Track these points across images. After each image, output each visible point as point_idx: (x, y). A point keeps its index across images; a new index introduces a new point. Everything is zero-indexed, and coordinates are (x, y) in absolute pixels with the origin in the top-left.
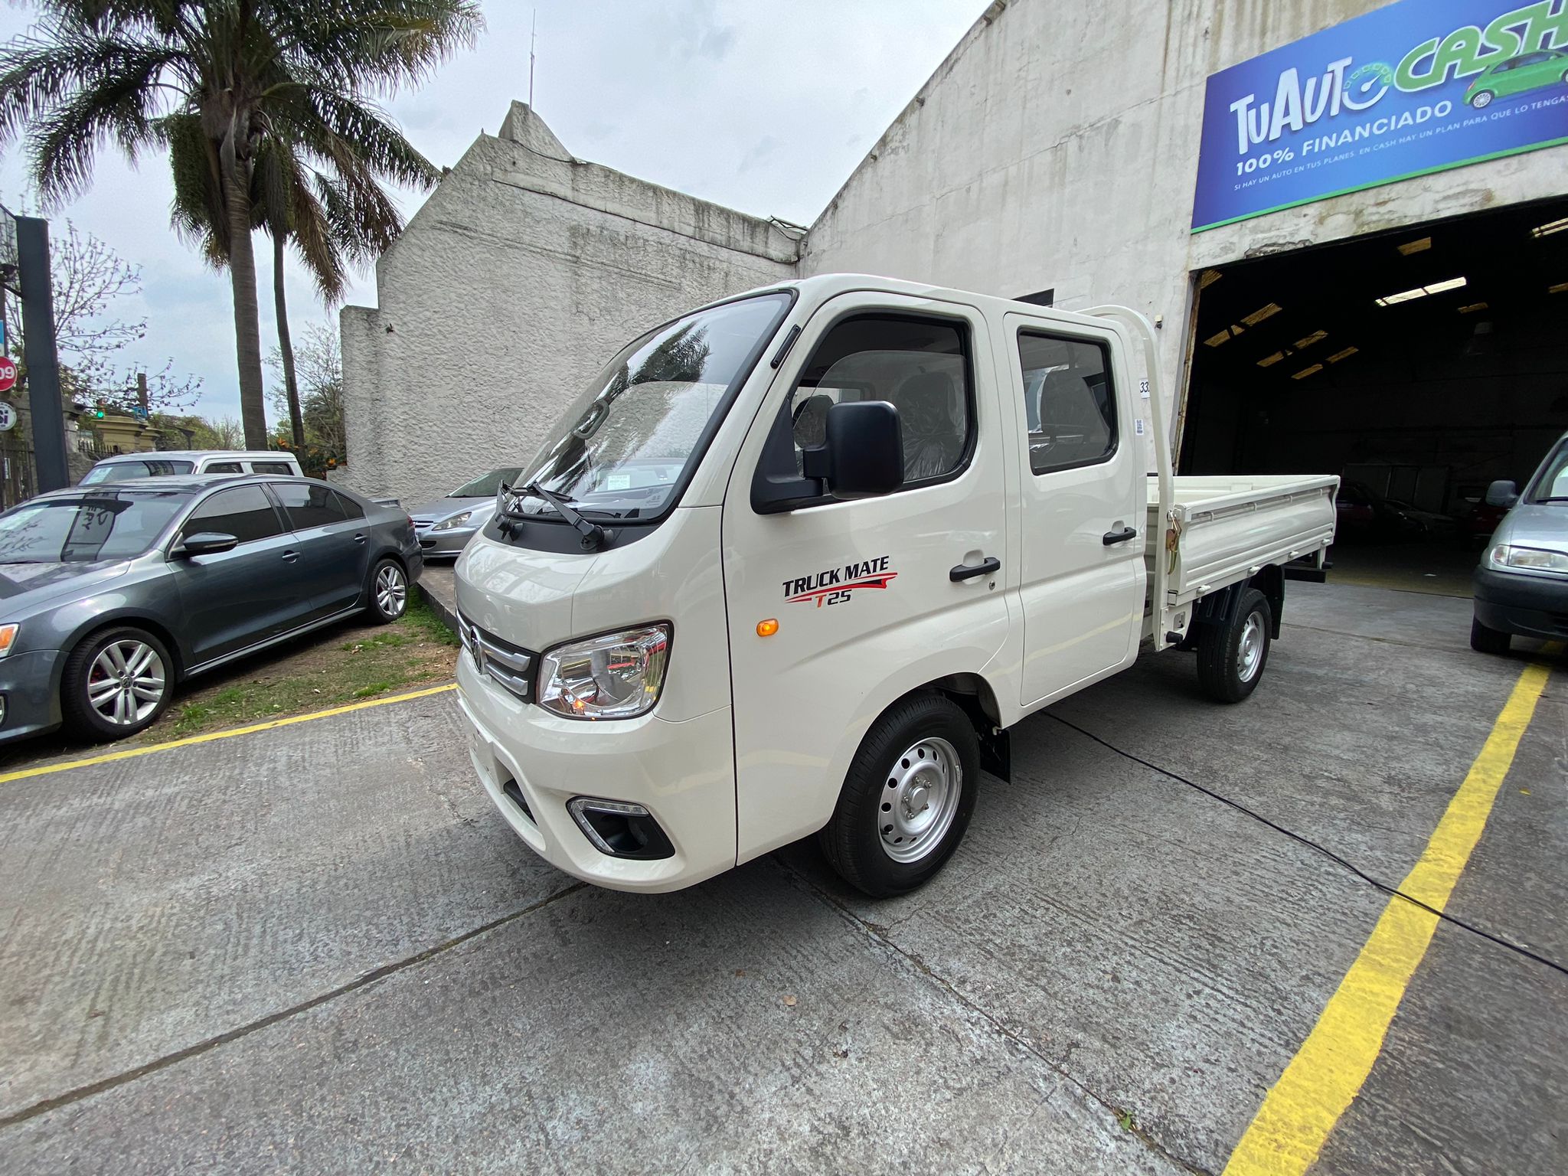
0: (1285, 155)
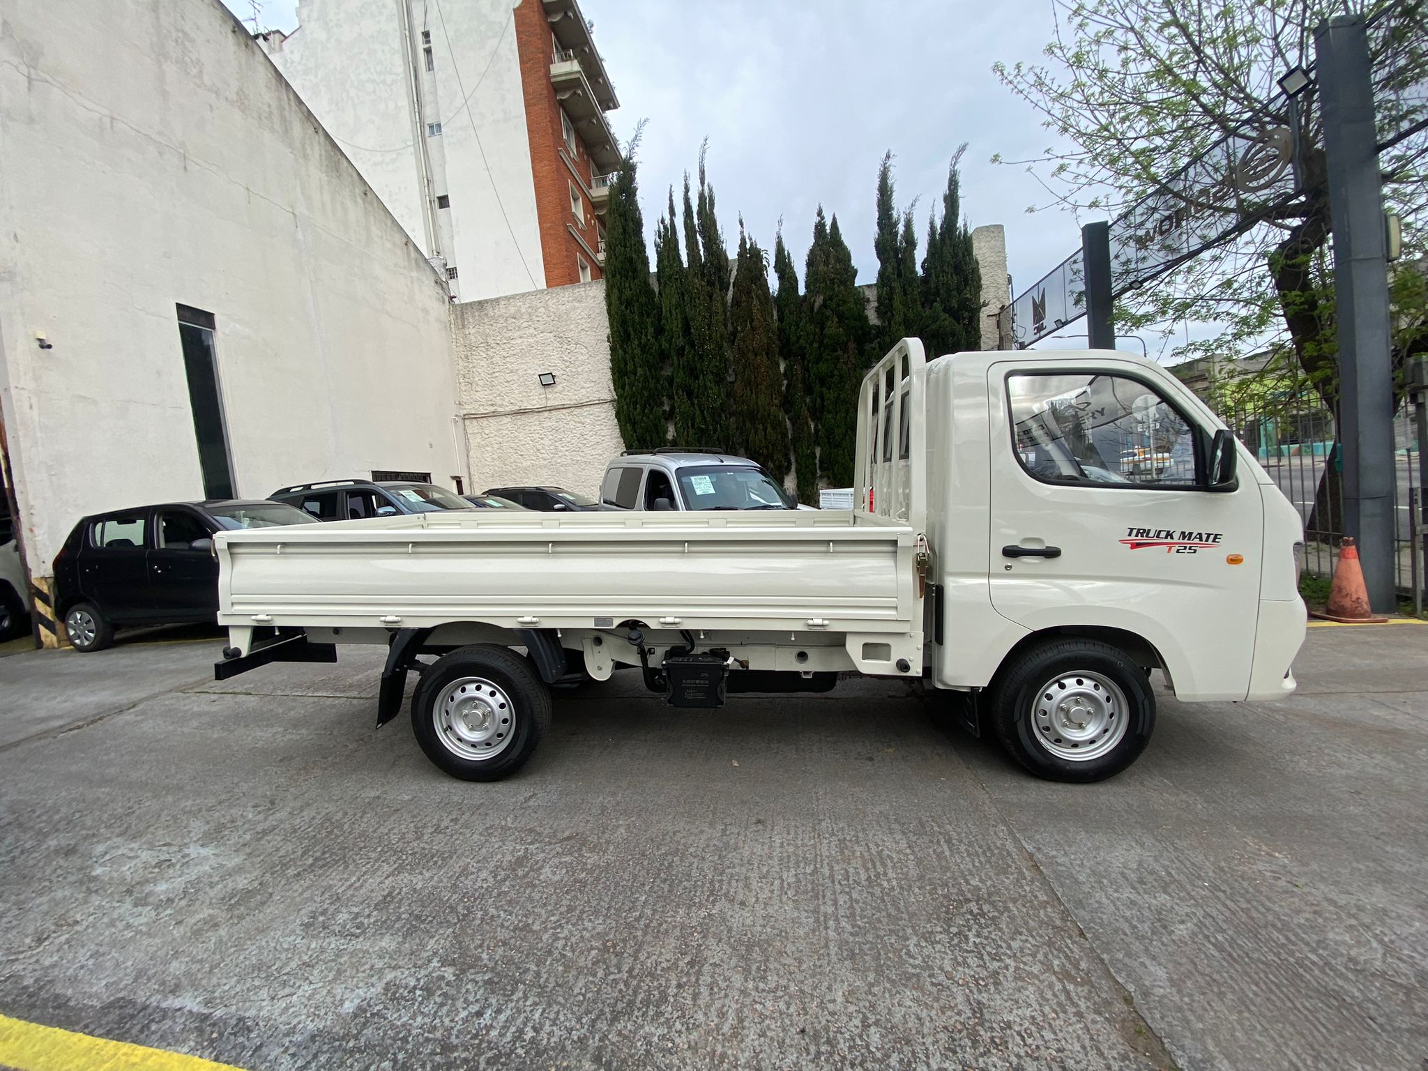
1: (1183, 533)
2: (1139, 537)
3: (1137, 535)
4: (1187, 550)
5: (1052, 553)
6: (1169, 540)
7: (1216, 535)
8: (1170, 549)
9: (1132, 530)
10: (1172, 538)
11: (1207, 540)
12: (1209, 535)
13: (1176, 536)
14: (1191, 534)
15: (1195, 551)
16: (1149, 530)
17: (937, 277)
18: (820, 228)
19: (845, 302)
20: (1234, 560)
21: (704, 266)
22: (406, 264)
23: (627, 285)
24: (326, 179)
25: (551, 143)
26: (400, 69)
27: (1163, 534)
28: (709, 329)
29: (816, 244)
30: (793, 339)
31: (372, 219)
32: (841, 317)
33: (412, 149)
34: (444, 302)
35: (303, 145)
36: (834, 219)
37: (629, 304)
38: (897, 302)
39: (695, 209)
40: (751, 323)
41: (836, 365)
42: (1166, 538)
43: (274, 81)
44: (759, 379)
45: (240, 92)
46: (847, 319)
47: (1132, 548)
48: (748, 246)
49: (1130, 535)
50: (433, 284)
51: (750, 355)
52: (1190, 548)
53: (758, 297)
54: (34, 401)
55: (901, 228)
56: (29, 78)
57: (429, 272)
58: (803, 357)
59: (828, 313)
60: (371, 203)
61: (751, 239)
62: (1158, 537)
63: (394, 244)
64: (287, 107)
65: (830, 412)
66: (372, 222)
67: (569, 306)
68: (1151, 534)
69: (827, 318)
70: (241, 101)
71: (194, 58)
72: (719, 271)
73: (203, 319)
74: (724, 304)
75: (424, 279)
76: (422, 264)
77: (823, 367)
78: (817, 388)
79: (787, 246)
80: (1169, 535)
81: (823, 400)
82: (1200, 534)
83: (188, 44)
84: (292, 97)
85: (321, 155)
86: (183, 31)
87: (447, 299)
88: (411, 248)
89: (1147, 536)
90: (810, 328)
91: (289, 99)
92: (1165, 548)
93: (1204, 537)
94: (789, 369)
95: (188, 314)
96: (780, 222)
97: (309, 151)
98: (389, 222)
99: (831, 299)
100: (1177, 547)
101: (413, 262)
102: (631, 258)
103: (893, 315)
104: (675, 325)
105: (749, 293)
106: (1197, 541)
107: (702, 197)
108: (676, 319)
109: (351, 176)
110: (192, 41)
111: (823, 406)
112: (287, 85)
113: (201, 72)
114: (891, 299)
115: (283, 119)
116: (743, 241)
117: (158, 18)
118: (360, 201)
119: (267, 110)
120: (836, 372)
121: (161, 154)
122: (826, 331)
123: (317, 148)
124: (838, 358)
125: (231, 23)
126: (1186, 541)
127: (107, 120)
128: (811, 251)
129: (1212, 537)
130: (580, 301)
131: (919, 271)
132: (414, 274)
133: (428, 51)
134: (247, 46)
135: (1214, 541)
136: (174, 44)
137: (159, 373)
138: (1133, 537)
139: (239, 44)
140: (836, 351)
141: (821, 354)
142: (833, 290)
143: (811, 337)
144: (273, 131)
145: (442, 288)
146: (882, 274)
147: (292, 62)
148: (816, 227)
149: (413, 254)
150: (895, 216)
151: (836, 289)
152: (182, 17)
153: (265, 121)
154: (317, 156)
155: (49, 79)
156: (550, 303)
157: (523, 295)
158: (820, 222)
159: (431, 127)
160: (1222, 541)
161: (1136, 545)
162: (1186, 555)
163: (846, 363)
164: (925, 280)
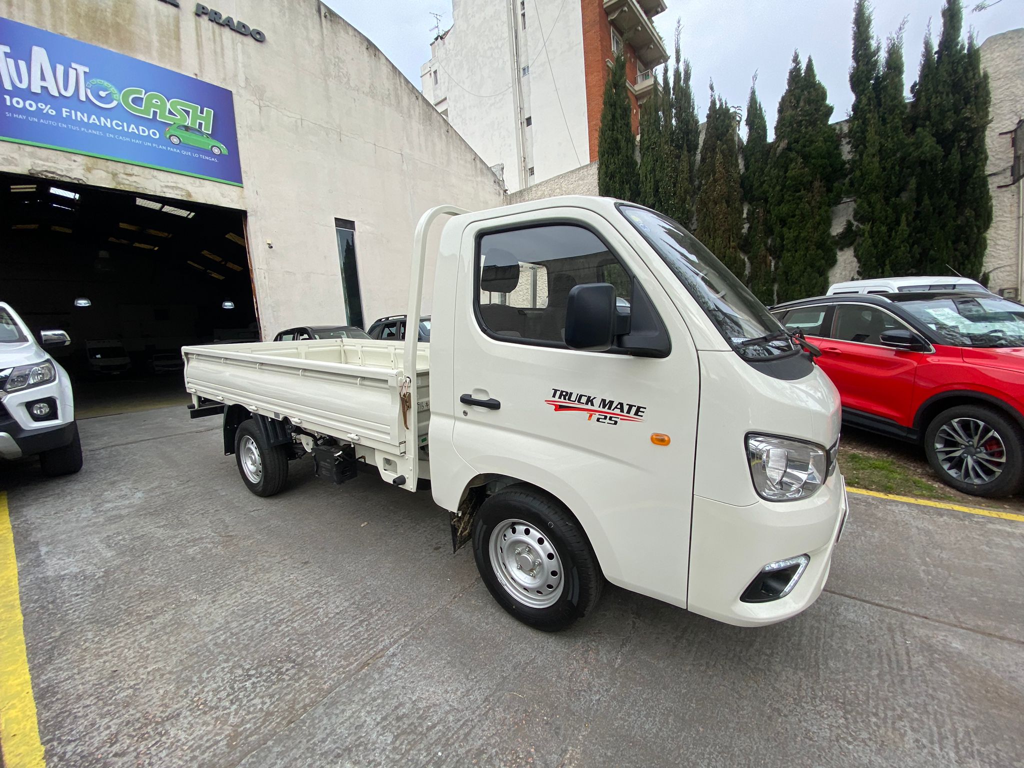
0: (47, 109)
1: (604, 401)
2: (562, 400)
3: (560, 398)
4: (607, 421)
5: (494, 405)
6: (589, 407)
7: (639, 408)
8: (591, 416)
9: (556, 391)
10: (592, 405)
11: (629, 412)
12: (631, 407)
13: (597, 402)
14: (611, 403)
15: (616, 423)
16: (571, 394)
17: (929, 100)
18: (794, 76)
19: (812, 142)
20: (660, 440)
21: (673, 133)
22: (474, 173)
23: (612, 161)
24: (422, 127)
25: (600, 58)
26: (506, 35)
27: (584, 400)
28: (674, 186)
29: (789, 92)
30: (756, 184)
31: (451, 146)
32: (806, 157)
33: (511, 89)
34: (500, 195)
35: (409, 111)
36: (810, 61)
37: (612, 177)
38: (871, 134)
39: (671, 85)
40: (714, 176)
41: (798, 204)
42: (587, 404)
43: (391, 73)
44: (717, 226)
45: (372, 86)
46: (813, 158)
47: (556, 410)
48: (718, 106)
49: (554, 396)
50: (492, 183)
51: (711, 205)
52: (610, 419)
53: (722, 152)
54: (266, 274)
55: (883, 56)
56: (260, 107)
57: (490, 175)
58: (766, 201)
59: (793, 155)
60: (452, 137)
61: (720, 100)
62: (579, 401)
63: (466, 161)
64: (399, 88)
65: (789, 251)
66: (451, 149)
67: (575, 184)
68: (573, 398)
69: (791, 160)
70: (372, 92)
71: (345, 72)
72: (688, 135)
73: (349, 225)
74: (691, 164)
75: (486, 181)
76: (485, 171)
77: (784, 209)
78: (777, 229)
79: (759, 98)
80: (590, 400)
81: (782, 239)
82: (621, 404)
83: (341, 65)
84: (402, 81)
85: (420, 113)
86: (338, 58)
87: (502, 192)
88: (478, 161)
89: (569, 399)
90: (774, 172)
91: (401, 82)
92: (587, 414)
93: (626, 408)
94: (751, 213)
95: (341, 223)
96: (755, 78)
97: (412, 112)
98: (463, 147)
99: (797, 141)
100: (596, 416)
101: (479, 171)
102: (617, 139)
103: (865, 147)
104: (648, 187)
105: (714, 150)
106: (618, 411)
107: (677, 73)
108: (650, 182)
109: (439, 122)
110: (343, 62)
111: (783, 246)
112: (400, 73)
113: (349, 80)
114: (864, 131)
115: (397, 96)
116: (713, 103)
117: (324, 53)
118: (444, 137)
119: (387, 93)
120: (798, 212)
121: (327, 135)
122: (789, 174)
123: (417, 109)
124: (800, 198)
125: (366, 43)
126: (606, 410)
127: (299, 121)
128: (783, 98)
129: (634, 410)
130: (583, 180)
131: (908, 96)
132: (479, 179)
133: (523, 15)
134: (375, 55)
135: (636, 414)
136: (333, 67)
137: (325, 257)
138: (557, 399)
139: (370, 56)
140: (800, 191)
141: (783, 195)
142: (800, 132)
143: (775, 181)
144: (390, 105)
145: (499, 185)
146: (855, 108)
147: (450, 50)
148: (791, 73)
149: (479, 165)
150: (873, 44)
151: (804, 130)
152: (337, 49)
153: (386, 100)
154: (417, 113)
155: (270, 105)
156: (563, 185)
157: (547, 182)
158: (796, 66)
159: (524, 69)
160: (646, 415)
161: (559, 408)
162: (606, 426)
163: (809, 203)
164: (914, 105)
